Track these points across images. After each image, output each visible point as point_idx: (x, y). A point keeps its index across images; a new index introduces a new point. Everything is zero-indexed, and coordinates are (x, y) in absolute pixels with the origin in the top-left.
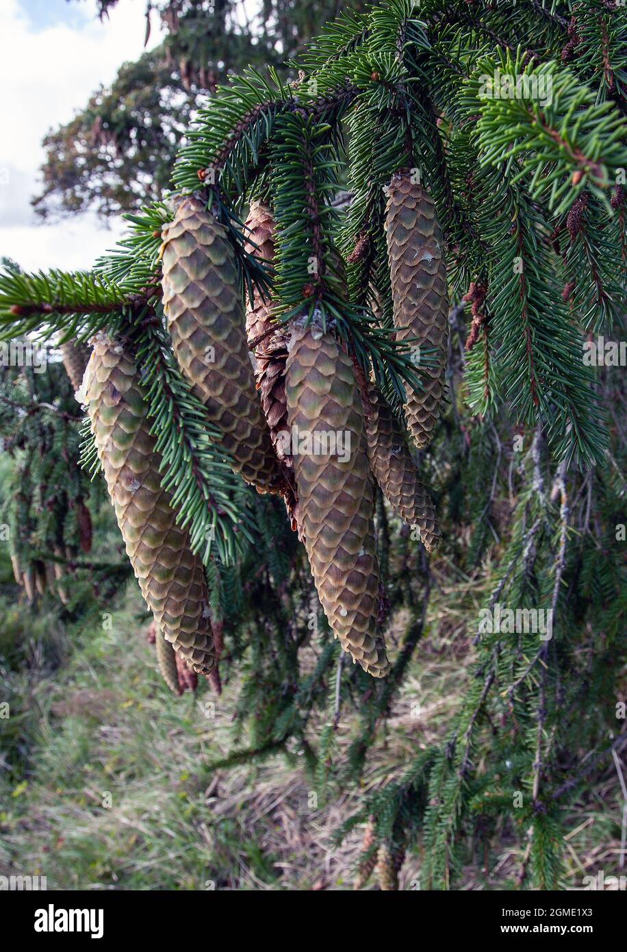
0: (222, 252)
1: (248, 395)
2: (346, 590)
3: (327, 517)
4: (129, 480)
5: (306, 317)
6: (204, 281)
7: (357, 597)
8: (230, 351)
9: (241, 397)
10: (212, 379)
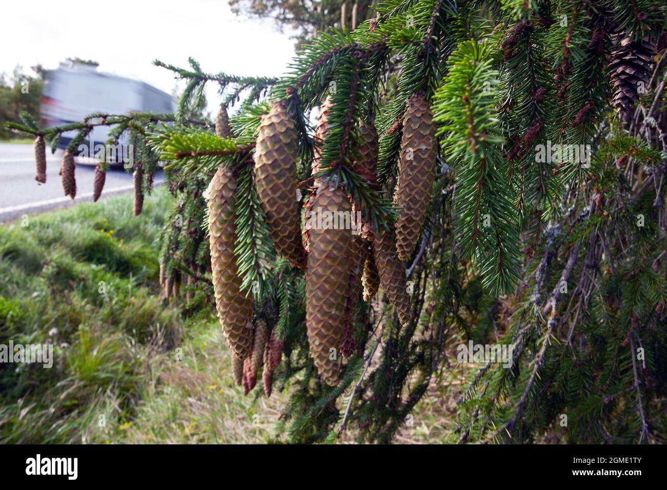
0: (289, 136)
1: (290, 213)
2: (320, 331)
3: (318, 288)
4: (221, 244)
5: (329, 178)
6: (276, 150)
7: (326, 336)
8: (284, 189)
9: (286, 214)
10: (272, 201)
